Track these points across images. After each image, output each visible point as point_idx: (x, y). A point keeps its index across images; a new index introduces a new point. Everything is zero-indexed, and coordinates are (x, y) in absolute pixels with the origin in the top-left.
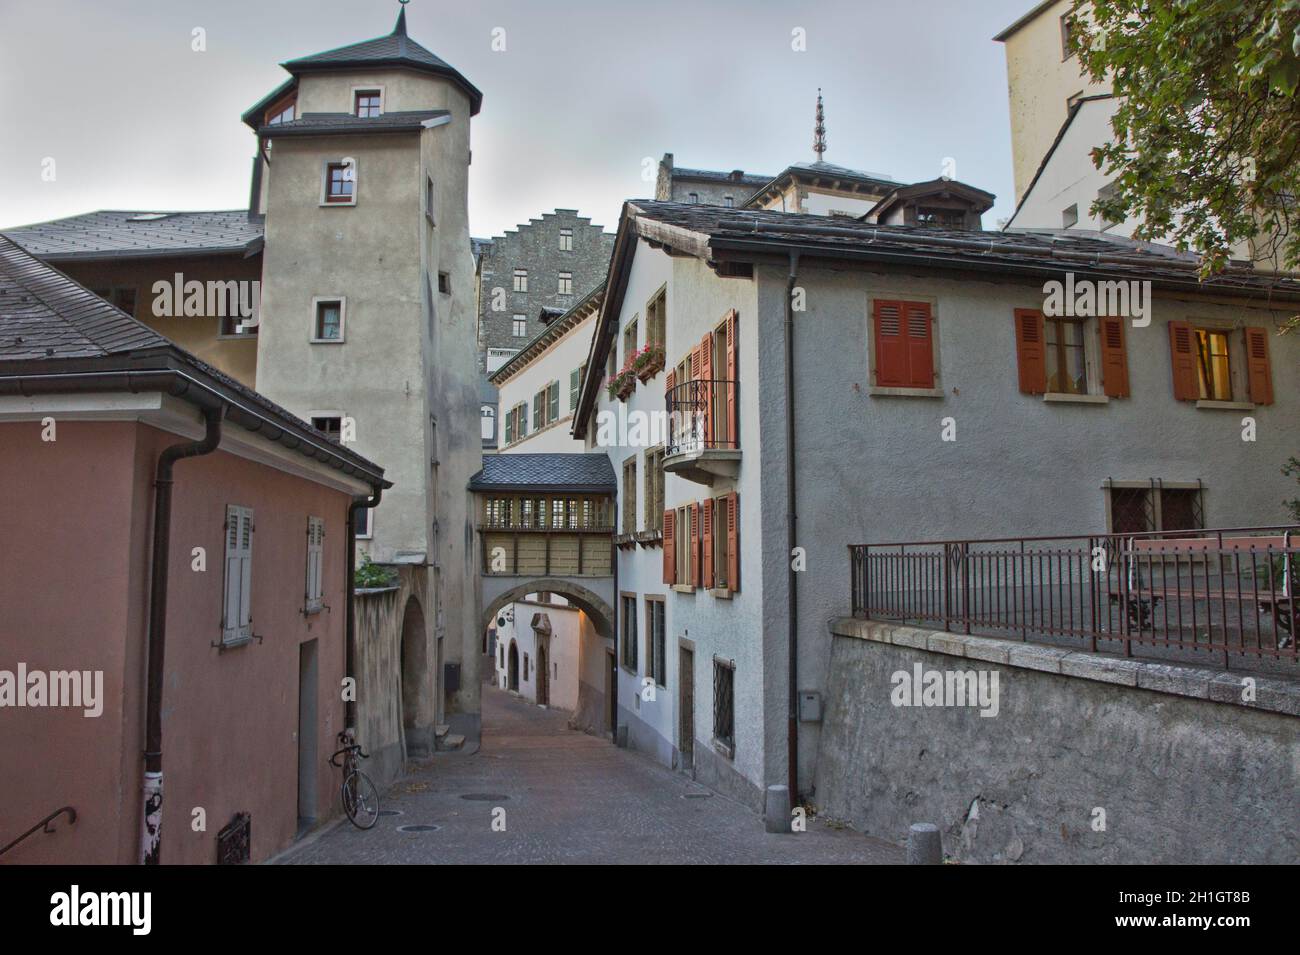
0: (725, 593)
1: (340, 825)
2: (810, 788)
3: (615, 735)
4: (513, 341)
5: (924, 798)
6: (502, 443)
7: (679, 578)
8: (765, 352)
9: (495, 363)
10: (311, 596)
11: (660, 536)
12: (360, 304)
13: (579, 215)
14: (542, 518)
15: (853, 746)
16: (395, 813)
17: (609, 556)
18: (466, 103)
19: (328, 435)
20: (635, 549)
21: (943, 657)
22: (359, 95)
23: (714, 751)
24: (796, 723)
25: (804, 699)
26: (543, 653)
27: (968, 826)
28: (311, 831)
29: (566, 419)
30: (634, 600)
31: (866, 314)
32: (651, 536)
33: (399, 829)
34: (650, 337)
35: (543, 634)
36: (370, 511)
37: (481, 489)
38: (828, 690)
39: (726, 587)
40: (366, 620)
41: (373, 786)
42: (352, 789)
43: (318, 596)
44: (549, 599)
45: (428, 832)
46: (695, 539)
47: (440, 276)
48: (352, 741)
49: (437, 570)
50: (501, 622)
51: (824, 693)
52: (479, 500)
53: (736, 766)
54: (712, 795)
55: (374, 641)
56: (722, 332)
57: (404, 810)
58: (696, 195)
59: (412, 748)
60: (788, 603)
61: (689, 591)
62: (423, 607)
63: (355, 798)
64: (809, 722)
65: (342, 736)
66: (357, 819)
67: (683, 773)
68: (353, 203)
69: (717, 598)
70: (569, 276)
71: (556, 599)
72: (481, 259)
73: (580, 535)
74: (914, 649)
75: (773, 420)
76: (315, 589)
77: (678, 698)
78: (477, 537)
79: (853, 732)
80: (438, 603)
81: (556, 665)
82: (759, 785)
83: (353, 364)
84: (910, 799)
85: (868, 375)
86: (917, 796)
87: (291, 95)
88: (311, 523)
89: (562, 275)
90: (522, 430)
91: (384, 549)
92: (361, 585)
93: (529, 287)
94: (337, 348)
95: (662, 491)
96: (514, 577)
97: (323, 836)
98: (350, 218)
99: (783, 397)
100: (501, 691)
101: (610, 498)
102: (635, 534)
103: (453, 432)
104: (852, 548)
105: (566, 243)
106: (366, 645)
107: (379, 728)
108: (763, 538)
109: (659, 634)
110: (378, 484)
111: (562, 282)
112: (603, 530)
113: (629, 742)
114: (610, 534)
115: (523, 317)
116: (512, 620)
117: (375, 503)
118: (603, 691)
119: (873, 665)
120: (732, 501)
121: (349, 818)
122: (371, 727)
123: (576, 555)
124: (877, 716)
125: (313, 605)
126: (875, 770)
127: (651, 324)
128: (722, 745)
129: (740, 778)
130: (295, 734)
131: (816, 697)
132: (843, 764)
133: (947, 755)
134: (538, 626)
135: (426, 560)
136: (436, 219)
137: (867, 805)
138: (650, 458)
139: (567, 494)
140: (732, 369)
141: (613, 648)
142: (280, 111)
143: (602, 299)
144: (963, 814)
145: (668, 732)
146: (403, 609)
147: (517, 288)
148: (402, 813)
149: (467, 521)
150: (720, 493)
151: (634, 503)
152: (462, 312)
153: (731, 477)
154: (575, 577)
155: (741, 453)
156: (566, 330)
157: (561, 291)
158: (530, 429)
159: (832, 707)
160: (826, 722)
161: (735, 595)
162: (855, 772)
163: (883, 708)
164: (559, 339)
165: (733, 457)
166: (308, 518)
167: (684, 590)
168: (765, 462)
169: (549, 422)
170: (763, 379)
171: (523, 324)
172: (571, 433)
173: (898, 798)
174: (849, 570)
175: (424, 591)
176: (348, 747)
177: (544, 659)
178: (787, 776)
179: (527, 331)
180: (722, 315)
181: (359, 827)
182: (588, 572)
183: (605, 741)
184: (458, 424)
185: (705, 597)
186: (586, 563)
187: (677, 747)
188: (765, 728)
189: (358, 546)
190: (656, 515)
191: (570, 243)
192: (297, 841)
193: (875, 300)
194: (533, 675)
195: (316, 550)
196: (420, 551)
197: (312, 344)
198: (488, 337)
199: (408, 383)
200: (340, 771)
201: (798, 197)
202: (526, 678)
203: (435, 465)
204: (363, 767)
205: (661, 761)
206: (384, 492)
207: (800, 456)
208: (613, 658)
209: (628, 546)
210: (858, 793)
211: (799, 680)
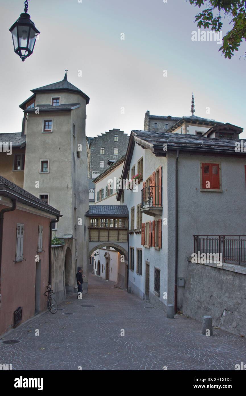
0: (158, 248)
1: (47, 312)
2: (181, 306)
3: (128, 289)
4: (100, 169)
5: (211, 309)
6: (96, 201)
7: (146, 243)
8: (169, 179)
9: (95, 176)
10: (39, 248)
11: (141, 231)
12: (54, 162)
13: (120, 131)
14: (107, 224)
15: (193, 294)
16: (62, 310)
17: (126, 236)
18: (85, 101)
19: (44, 200)
20: (134, 234)
21: (217, 269)
22: (53, 99)
23: (154, 294)
24: (177, 287)
25: (179, 280)
26: (108, 265)
27: (222, 318)
28: (39, 313)
29: (115, 194)
30: (134, 249)
31: (199, 168)
32: (138, 231)
33: (63, 314)
34: (139, 172)
35: (108, 259)
36: (56, 223)
37: (89, 216)
38: (186, 278)
39: (158, 247)
40: (55, 254)
41: (56, 302)
42: (50, 303)
43: (41, 248)
44: (110, 248)
45: (71, 315)
46: (150, 232)
47: (77, 152)
48: (50, 289)
49: (76, 240)
50: (95, 255)
51: (185, 278)
52: (88, 219)
53: (160, 299)
54: (154, 307)
55: (57, 260)
56: (158, 172)
57: (65, 308)
58: (157, 124)
59: (68, 291)
60: (175, 252)
61: (148, 247)
62: (71, 251)
63: (51, 305)
64: (180, 287)
65: (48, 287)
66: (51, 311)
67: (146, 301)
68: (52, 132)
69: (156, 250)
70: (117, 149)
71: (111, 249)
72: (90, 144)
73: (118, 230)
74: (210, 266)
75: (171, 199)
76: (40, 245)
77: (145, 279)
78: (88, 230)
79: (193, 290)
80: (76, 249)
81: (111, 268)
82: (166, 304)
83: (52, 179)
84: (207, 310)
85: (200, 185)
86: (209, 309)
87: (33, 99)
88: (39, 227)
89: (115, 149)
90: (102, 197)
91: (60, 233)
92: (53, 244)
93: (105, 153)
94: (47, 174)
95: (141, 217)
96: (98, 242)
97: (42, 315)
98: (51, 136)
99: (175, 192)
100: (95, 276)
101: (127, 219)
102: (134, 230)
103: (81, 199)
104: (194, 236)
105: (116, 139)
106: (54, 262)
107: (58, 285)
108: (168, 233)
109: (140, 260)
110: (58, 216)
111: (115, 151)
112: (125, 228)
113: (132, 292)
114: (127, 229)
115: (103, 162)
116: (99, 254)
117: (57, 221)
118: (124, 276)
119: (199, 271)
120: (160, 222)
121: (49, 310)
122: (56, 285)
123: (117, 236)
124: (200, 285)
125: (40, 250)
126: (198, 301)
127: (139, 167)
128: (157, 293)
129: (161, 303)
130: (34, 286)
131: (183, 279)
132: (190, 299)
133: (217, 297)
134: (106, 256)
135: (72, 237)
136: (76, 136)
137: (196, 311)
138: (138, 207)
139: (114, 217)
140: (160, 183)
141: (127, 263)
142: (30, 104)
143: (125, 158)
144: (221, 314)
145: (142, 289)
146: (65, 251)
147: (101, 153)
148: (64, 310)
149: (85, 225)
150: (157, 219)
151: (134, 220)
152: (84, 163)
153: (160, 215)
154: (117, 242)
155: (163, 208)
156: (115, 167)
157: (115, 154)
158: (105, 197)
159: (187, 282)
160: (186, 287)
161: (160, 249)
162: (193, 301)
163: (201, 283)
164: (113, 170)
165: (160, 209)
166: (39, 226)
167: (147, 247)
168: (169, 211)
169: (110, 195)
170: (169, 187)
171: (103, 164)
172: (116, 199)
173: (204, 309)
174: (193, 243)
175: (72, 246)
176: (49, 291)
177: (108, 266)
178: (174, 302)
179: (104, 166)
180: (158, 167)
181: (52, 313)
182: (120, 241)
183: (124, 291)
184: (83, 197)
185: (153, 249)
186: (120, 238)
187: (145, 293)
188: (168, 288)
189: (53, 232)
190: (140, 224)
191: (117, 139)
192: (34, 316)
193: (202, 163)
194: (105, 271)
195: (41, 234)
196: (71, 234)
197: (40, 173)
198: (92, 168)
199: (67, 185)
200: (47, 297)
201: (185, 127)
202: (103, 272)
203: (75, 209)
204: (53, 296)
205: (140, 297)
206: (60, 218)
207: (179, 209)
208: (128, 266)
209: (132, 233)
210: (194, 308)
211: (178, 274)
